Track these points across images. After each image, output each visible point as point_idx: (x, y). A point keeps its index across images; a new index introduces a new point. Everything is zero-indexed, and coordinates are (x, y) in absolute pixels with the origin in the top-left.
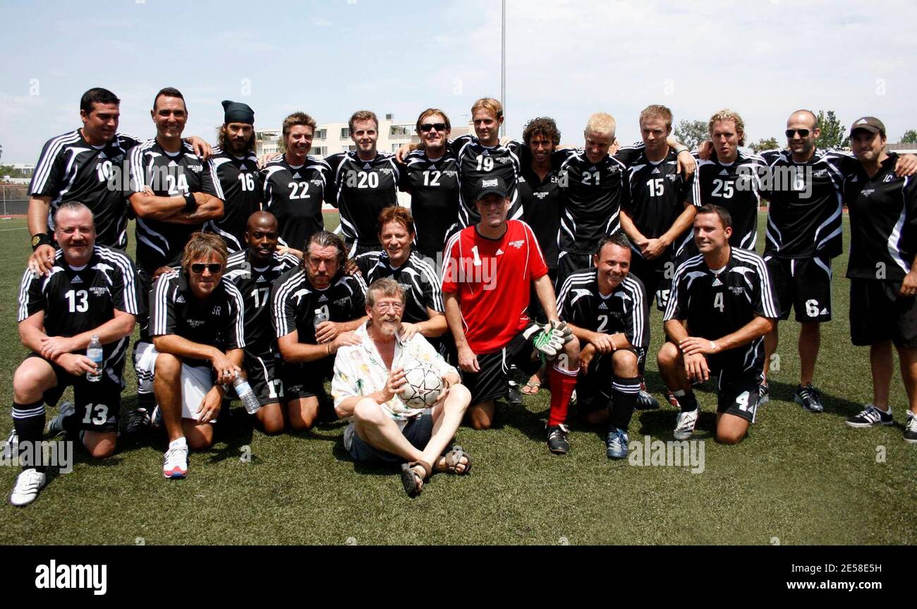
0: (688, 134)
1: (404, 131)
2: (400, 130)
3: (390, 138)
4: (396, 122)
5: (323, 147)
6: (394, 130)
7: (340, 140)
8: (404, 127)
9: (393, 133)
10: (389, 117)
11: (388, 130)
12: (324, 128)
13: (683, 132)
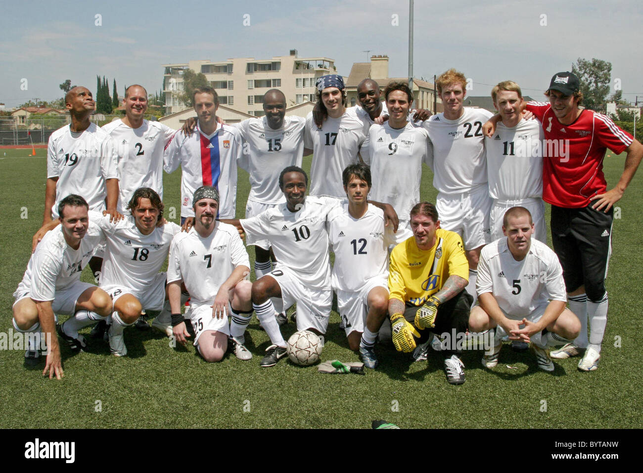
0: (585, 72)
1: (308, 66)
2: (303, 65)
3: (294, 73)
4: (300, 58)
5: (229, 82)
6: (298, 65)
7: (246, 74)
8: (307, 62)
9: (297, 68)
10: (293, 53)
11: (292, 65)
12: (231, 63)
13: (580, 69)
